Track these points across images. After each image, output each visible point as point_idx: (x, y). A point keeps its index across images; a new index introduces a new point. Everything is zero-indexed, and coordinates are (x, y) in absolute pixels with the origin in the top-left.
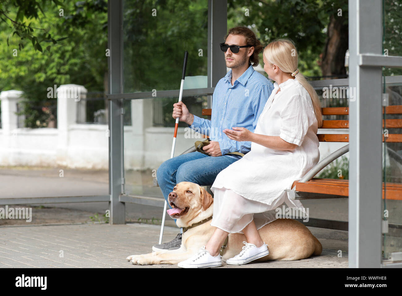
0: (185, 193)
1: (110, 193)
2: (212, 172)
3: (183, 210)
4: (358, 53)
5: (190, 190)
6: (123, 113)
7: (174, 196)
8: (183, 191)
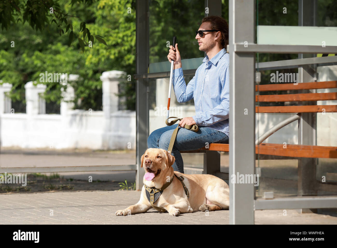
0: (157, 158)
1: (136, 163)
2: (187, 139)
3: (156, 172)
4: (234, 43)
5: (160, 155)
6: (148, 91)
7: (149, 162)
8: (155, 157)
